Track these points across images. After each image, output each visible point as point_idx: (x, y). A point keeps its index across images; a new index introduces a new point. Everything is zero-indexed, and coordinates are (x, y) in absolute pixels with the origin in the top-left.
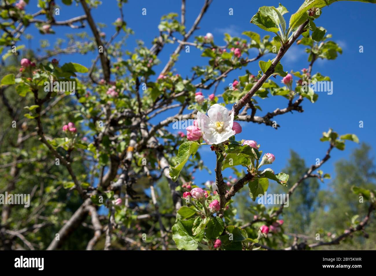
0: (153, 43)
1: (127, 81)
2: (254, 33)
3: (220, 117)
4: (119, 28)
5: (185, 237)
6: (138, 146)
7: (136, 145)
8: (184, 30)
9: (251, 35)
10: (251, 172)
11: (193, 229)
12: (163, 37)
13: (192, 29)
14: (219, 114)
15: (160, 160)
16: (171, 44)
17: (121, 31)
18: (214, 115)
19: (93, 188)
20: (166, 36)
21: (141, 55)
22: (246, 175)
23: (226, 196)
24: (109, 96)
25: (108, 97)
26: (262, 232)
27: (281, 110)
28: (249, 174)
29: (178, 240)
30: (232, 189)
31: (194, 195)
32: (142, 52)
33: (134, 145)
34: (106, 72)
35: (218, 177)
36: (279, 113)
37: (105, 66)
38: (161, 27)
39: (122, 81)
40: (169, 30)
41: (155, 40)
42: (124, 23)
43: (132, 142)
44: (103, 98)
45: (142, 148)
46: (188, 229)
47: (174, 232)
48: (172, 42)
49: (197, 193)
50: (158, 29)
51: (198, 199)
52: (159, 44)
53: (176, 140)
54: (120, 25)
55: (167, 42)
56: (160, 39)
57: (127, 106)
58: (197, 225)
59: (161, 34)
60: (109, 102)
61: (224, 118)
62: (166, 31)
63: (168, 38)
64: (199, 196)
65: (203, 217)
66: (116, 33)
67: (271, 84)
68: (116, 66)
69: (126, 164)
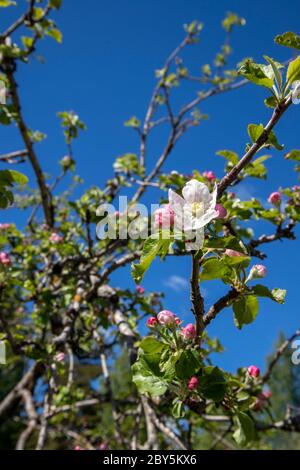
0: (107, 185)
1: (75, 225)
2: (231, 152)
3: (198, 198)
4: (66, 168)
5: (149, 379)
6: (87, 296)
7: (85, 294)
8: (144, 173)
9: (228, 154)
10: (236, 287)
11: (161, 365)
12: (118, 179)
13: (153, 173)
14: (196, 195)
15: (114, 313)
16: (129, 188)
17: (68, 171)
18: (191, 196)
19: (29, 341)
20: (122, 178)
21: (92, 197)
22: (230, 292)
23: (204, 318)
24: (53, 242)
25: (51, 244)
26: (250, 374)
27: (269, 238)
28: (234, 289)
29: (140, 382)
30: (212, 309)
31: (162, 319)
32: (94, 192)
33: (82, 294)
34: (50, 220)
35: (193, 290)
36: (265, 240)
37: (49, 212)
38: (117, 165)
39: (69, 224)
40: (126, 171)
41: (109, 182)
42: (72, 162)
43: (80, 290)
44: (45, 246)
45: (93, 297)
46: (154, 368)
47: (134, 372)
48: (129, 185)
49: (166, 317)
50: (113, 169)
51: (167, 326)
52: (114, 187)
53: (134, 297)
54: (67, 164)
55: (124, 186)
56: (115, 181)
57: (74, 251)
58: (166, 359)
59: (117, 175)
60: (52, 249)
61: (204, 199)
62: (122, 173)
63: (125, 180)
64: (168, 321)
65: (174, 350)
66: (63, 173)
67: (254, 203)
68: (61, 215)
69: (72, 315)
